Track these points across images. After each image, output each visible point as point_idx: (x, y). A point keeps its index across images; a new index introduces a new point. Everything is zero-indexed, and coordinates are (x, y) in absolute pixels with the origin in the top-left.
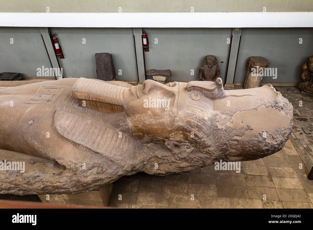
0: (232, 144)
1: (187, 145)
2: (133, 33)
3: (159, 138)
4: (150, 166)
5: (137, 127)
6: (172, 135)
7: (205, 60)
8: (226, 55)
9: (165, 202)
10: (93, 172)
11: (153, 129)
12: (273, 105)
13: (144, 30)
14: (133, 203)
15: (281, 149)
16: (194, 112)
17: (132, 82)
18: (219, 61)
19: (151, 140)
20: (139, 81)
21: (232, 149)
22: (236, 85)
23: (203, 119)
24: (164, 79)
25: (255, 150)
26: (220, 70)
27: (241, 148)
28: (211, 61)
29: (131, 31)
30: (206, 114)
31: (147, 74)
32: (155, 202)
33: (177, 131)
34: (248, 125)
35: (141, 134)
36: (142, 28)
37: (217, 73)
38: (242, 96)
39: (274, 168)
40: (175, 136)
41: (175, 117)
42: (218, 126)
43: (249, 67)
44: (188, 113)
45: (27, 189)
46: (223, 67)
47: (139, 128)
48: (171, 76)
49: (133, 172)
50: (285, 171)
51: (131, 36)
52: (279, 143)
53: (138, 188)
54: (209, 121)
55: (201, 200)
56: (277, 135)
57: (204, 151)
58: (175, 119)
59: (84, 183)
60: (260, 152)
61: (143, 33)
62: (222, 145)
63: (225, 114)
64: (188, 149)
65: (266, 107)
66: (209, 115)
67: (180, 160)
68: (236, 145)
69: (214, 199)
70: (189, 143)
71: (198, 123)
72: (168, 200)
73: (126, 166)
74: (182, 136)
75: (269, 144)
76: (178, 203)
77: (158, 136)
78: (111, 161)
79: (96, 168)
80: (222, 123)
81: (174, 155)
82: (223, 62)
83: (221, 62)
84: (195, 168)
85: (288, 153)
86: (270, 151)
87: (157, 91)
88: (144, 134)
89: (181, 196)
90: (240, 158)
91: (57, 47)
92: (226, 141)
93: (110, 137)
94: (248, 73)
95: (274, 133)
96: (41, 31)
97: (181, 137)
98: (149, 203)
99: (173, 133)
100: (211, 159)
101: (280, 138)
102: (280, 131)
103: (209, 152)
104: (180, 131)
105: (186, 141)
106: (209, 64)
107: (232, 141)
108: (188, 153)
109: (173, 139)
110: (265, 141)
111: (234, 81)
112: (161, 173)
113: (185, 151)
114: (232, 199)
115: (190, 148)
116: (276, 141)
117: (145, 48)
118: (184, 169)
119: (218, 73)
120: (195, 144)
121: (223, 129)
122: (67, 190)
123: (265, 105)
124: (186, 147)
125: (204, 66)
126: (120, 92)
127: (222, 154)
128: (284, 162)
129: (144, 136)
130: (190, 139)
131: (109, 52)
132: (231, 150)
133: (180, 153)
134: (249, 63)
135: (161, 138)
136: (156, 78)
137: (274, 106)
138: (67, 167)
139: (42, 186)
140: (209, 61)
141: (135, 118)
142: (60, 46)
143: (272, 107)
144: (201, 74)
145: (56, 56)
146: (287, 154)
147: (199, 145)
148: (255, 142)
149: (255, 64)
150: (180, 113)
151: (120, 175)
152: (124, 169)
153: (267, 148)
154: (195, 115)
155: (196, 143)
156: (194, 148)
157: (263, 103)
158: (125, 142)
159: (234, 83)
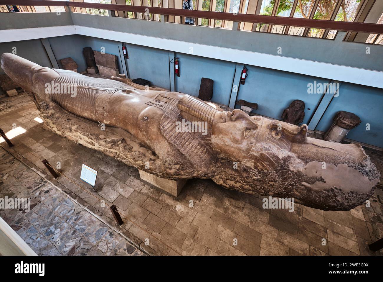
0: (299, 187)
1: (255, 173)
2: (236, 67)
3: (233, 159)
4: (218, 178)
5: (218, 144)
6: (245, 161)
7: (294, 103)
8: (315, 103)
9: (222, 209)
10: (176, 167)
11: (230, 151)
12: (357, 167)
13: (245, 66)
14: (198, 200)
15: (349, 210)
16: (271, 148)
17: (223, 106)
18: (307, 107)
19: (226, 158)
20: (229, 107)
21: (297, 191)
22: (317, 132)
23: (277, 156)
24: (249, 109)
25: (320, 200)
26: (304, 116)
27: (307, 194)
28: (299, 105)
29: (234, 66)
30: (281, 153)
31: (237, 103)
32: (214, 206)
33: (250, 158)
34: (322, 177)
35: (219, 151)
36: (245, 64)
37: (300, 117)
38: (325, 148)
39: (333, 222)
40: (247, 162)
41: (252, 147)
42: (290, 168)
43: (337, 120)
44: (264, 147)
45: (132, 163)
46: (308, 114)
47: (219, 146)
48: (257, 109)
49: (204, 177)
50: (343, 229)
51: (233, 69)
52: (351, 205)
53: (204, 189)
54: (282, 160)
55: (253, 221)
56: (351, 196)
57: (268, 184)
58: (251, 148)
59: (168, 173)
60: (326, 205)
61: (244, 69)
62: (288, 184)
63: (301, 159)
64: (255, 177)
65: (348, 166)
66: (284, 155)
67: (244, 182)
68: (302, 190)
69: (264, 224)
70: (257, 172)
71: (271, 159)
72: (225, 208)
73: (201, 171)
74: (253, 164)
75: (339, 202)
76: (232, 214)
77: (232, 157)
78: (191, 164)
79: (179, 165)
80: (295, 166)
81: (241, 176)
82: (310, 109)
83: (308, 109)
84: (256, 194)
85: (353, 214)
86: (337, 208)
87: (243, 120)
88: (221, 152)
89: (236, 210)
90: (302, 202)
91: (177, 67)
92: (293, 183)
93: (195, 146)
94: (333, 125)
95: (349, 194)
96: (170, 53)
97: (251, 165)
98: (210, 205)
99: (246, 159)
100: (273, 192)
101: (354, 201)
102: (356, 195)
103: (274, 186)
104: (253, 160)
105: (255, 170)
106: (296, 107)
107: (300, 185)
108: (253, 180)
109: (244, 164)
110: (336, 198)
111: (316, 129)
112: (226, 187)
113: (251, 177)
114: (280, 231)
115: (257, 176)
116: (348, 202)
117: (242, 81)
118: (247, 191)
119: (302, 117)
120: (262, 175)
121: (294, 172)
122: (156, 173)
123: (348, 164)
124: (253, 174)
125: (290, 108)
126: (212, 113)
127: (285, 192)
128: (345, 221)
129: (221, 153)
130: (259, 169)
131: (212, 79)
132: (296, 193)
133: (247, 177)
134: (338, 117)
135: (234, 160)
136: (243, 108)
137: (359, 168)
138: (160, 157)
139: (142, 164)
140: (296, 105)
141: (218, 137)
142: (179, 67)
143: (356, 169)
144: (285, 114)
145: (175, 74)
146: (351, 215)
147: (266, 177)
148: (324, 195)
149: (344, 119)
150: (258, 145)
151: (194, 177)
152: (199, 173)
153: (335, 204)
154: (271, 151)
155: (264, 174)
156: (260, 177)
157: (346, 162)
158: (206, 153)
159: (315, 130)
